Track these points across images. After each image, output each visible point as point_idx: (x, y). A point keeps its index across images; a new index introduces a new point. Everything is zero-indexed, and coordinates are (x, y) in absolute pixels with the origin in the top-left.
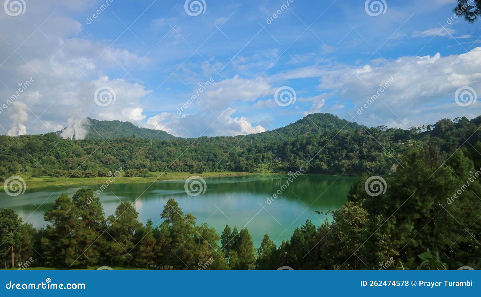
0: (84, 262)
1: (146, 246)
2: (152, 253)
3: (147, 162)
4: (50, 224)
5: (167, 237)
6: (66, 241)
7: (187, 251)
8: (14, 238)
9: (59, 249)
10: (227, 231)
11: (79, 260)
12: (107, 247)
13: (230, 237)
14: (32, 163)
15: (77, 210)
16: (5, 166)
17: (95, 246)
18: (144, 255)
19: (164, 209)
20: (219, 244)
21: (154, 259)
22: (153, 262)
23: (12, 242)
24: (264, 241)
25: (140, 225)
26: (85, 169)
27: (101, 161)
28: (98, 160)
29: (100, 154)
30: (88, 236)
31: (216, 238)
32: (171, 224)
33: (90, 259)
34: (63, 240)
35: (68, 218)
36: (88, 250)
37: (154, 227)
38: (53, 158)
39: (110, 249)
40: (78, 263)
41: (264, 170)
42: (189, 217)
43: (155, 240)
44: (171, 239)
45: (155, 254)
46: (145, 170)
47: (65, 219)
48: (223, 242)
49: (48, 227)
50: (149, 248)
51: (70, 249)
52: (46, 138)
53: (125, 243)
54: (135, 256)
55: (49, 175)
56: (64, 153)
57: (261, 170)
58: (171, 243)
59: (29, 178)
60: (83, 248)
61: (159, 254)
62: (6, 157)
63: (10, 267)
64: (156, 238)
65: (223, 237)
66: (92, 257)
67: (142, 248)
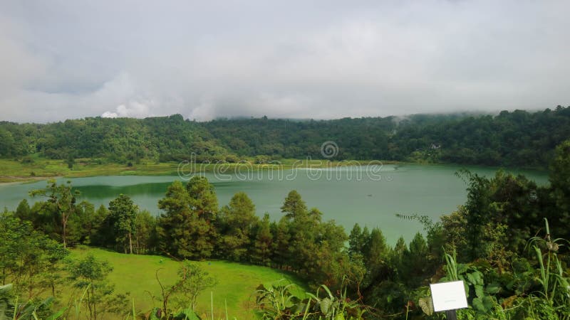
0: (197, 255)
1: (262, 242)
2: (268, 250)
3: (280, 147)
4: (164, 213)
5: (285, 233)
6: (179, 231)
7: (305, 251)
8: (131, 225)
9: (172, 239)
10: (356, 231)
11: (193, 252)
12: (221, 241)
13: (359, 238)
14: (159, 147)
15: (190, 199)
16: (133, 150)
17: (208, 238)
18: (259, 251)
19: (284, 201)
20: (347, 244)
21: (270, 257)
22: (269, 260)
23: (128, 228)
24: (397, 245)
25: (255, 219)
26: (213, 155)
27: (230, 146)
28: (226, 145)
29: (229, 137)
30: (200, 228)
31: (345, 239)
32: (292, 220)
33: (203, 252)
34: (176, 230)
35: (181, 207)
36: (202, 242)
37: (271, 221)
38: (178, 142)
39: (224, 243)
40: (190, 254)
41: (419, 160)
42: (314, 212)
43: (271, 236)
44: (289, 236)
45: (271, 252)
46: (277, 156)
47: (179, 209)
48: (350, 244)
49: (163, 216)
50: (264, 245)
51: (182, 240)
52: (172, 120)
53: (239, 237)
54: (250, 252)
55: (175, 160)
56: (191, 137)
57: (416, 159)
58: (289, 241)
59: (156, 164)
60: (196, 240)
61: (275, 252)
62: (134, 140)
63: (129, 252)
64: (273, 234)
65: (351, 237)
66: (205, 249)
67: (257, 244)
